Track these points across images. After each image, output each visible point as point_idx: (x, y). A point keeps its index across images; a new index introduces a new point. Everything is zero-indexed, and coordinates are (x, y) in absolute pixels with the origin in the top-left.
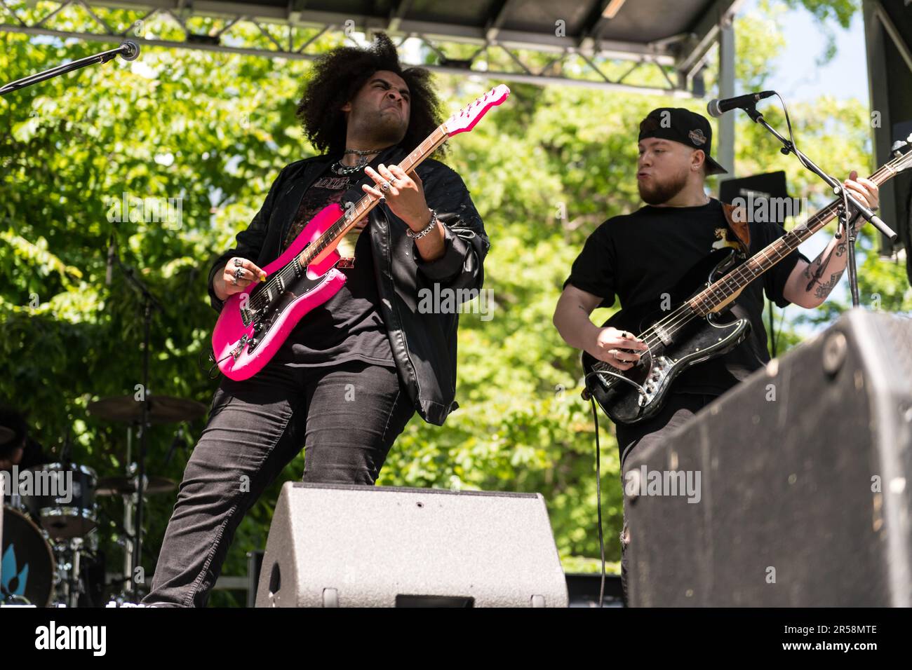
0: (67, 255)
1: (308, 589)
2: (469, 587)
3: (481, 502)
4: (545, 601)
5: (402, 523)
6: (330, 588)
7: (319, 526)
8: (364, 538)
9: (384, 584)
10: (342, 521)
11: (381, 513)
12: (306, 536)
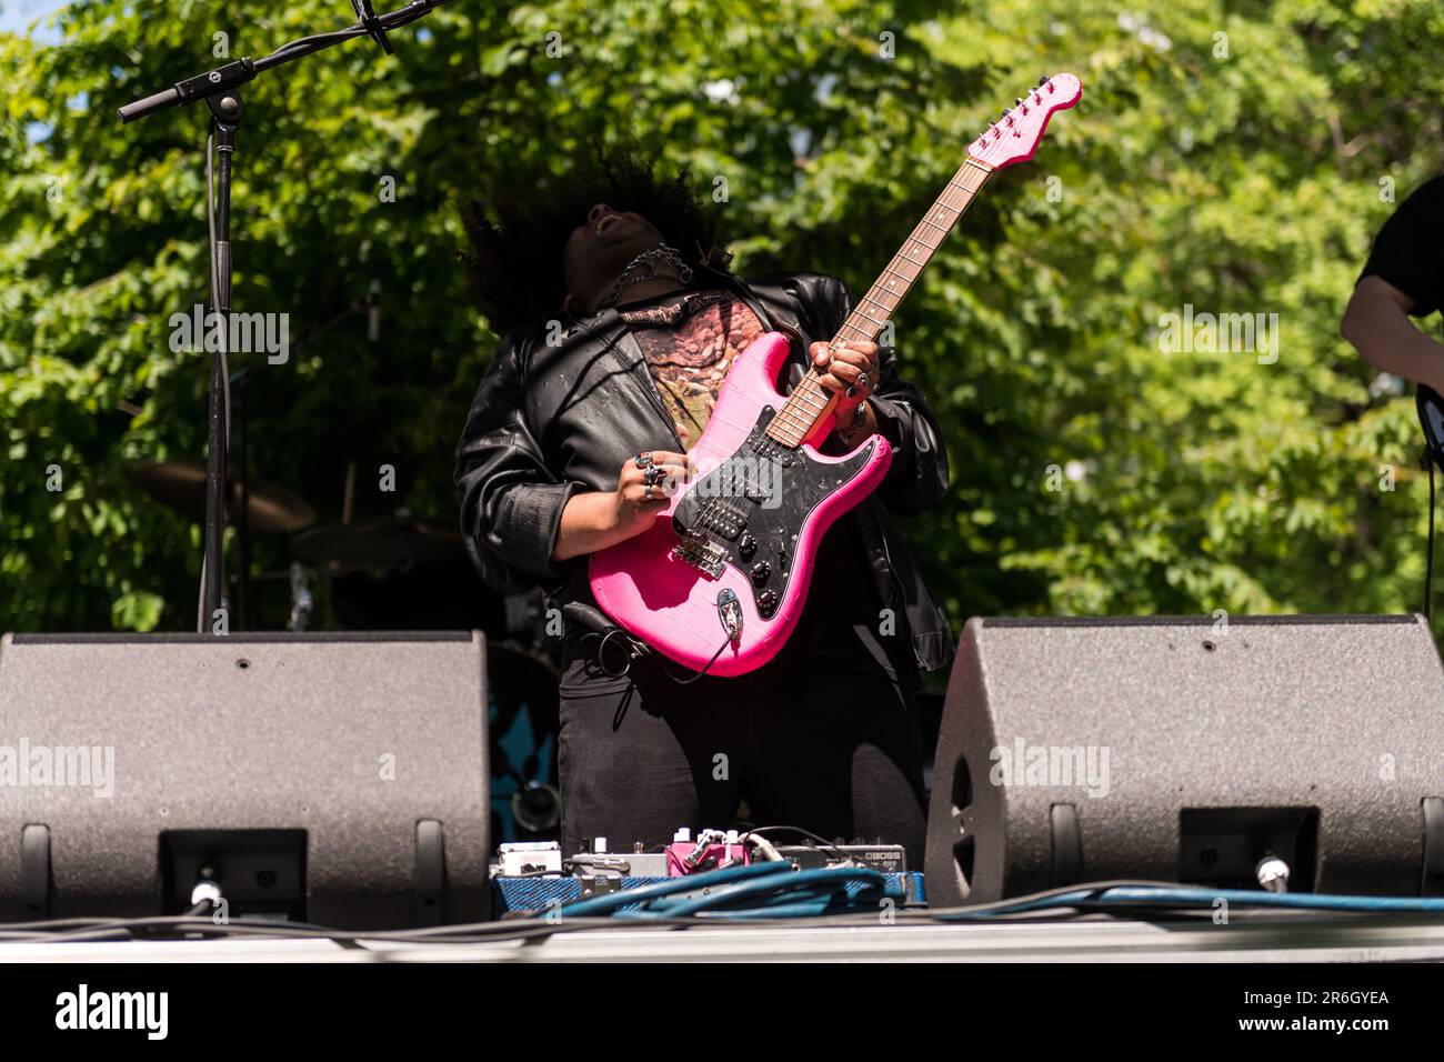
1: (1023, 805)
2: (1309, 788)
3: (1318, 636)
5: (1179, 681)
6: (1063, 804)
7: (1035, 693)
8: (1115, 710)
9: (1157, 791)
10: (1074, 682)
11: (1141, 664)
12: (1012, 713)
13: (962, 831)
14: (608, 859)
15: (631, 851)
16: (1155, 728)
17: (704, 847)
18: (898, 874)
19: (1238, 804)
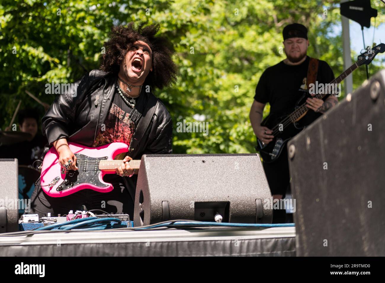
0: (53, 53)
2: (227, 197)
3: (231, 159)
4: (262, 202)
5: (196, 170)
6: (165, 201)
7: (159, 173)
8: (179, 178)
9: (189, 198)
10: (169, 171)
11: (186, 166)
12: (153, 178)
13: (141, 209)
14: (51, 218)
15: (57, 216)
16: (189, 182)
17: (76, 215)
18: (127, 222)
19: (209, 201)
